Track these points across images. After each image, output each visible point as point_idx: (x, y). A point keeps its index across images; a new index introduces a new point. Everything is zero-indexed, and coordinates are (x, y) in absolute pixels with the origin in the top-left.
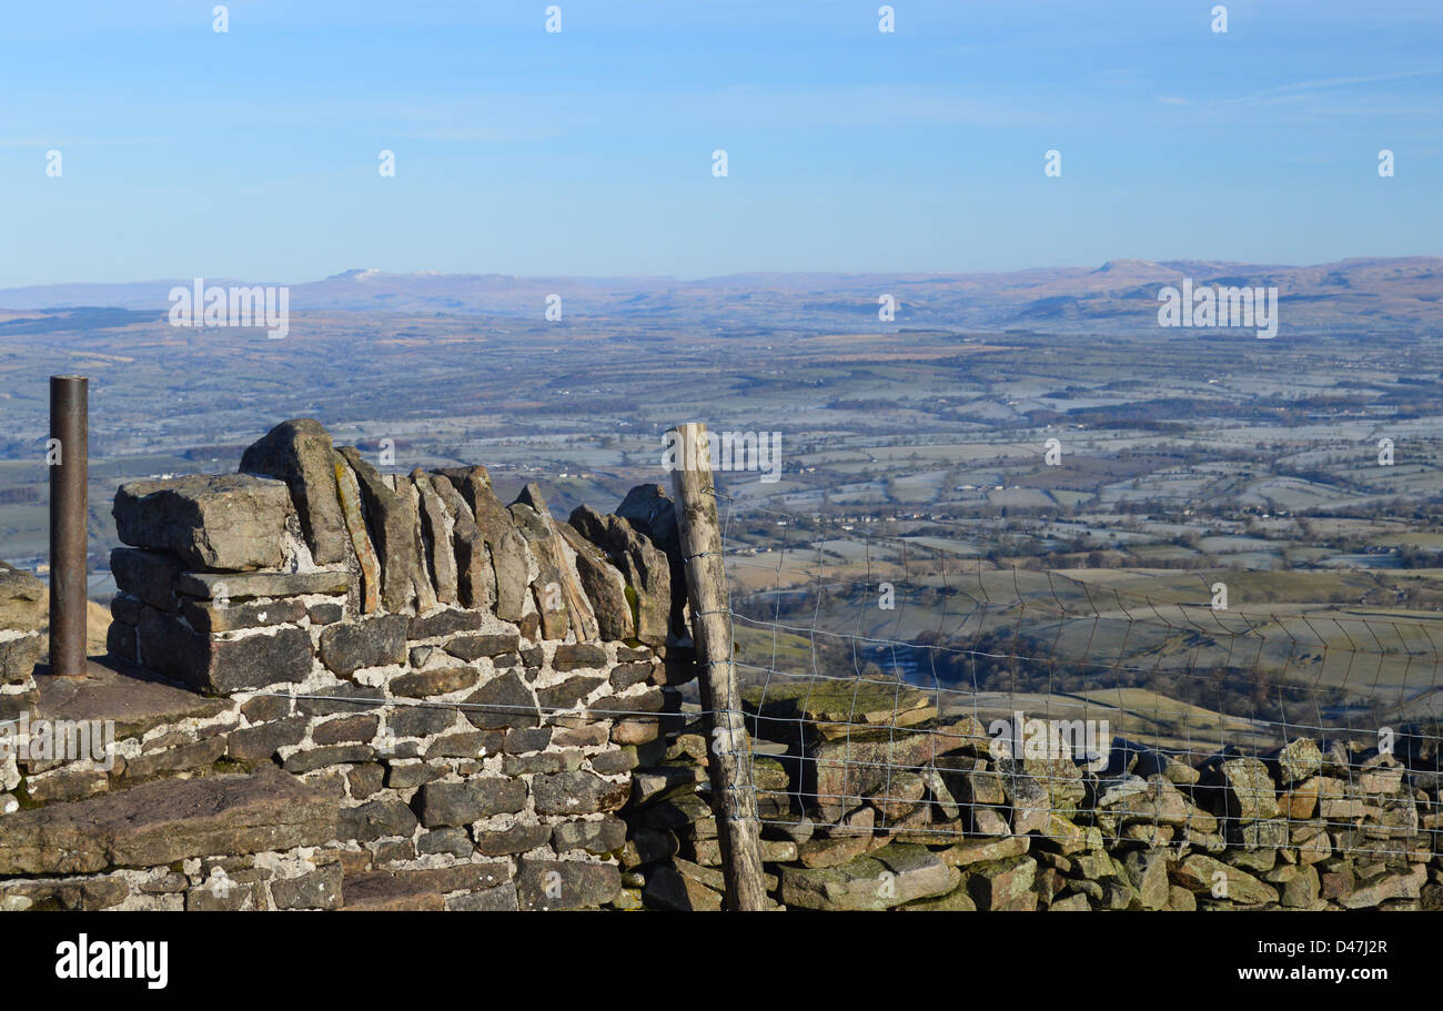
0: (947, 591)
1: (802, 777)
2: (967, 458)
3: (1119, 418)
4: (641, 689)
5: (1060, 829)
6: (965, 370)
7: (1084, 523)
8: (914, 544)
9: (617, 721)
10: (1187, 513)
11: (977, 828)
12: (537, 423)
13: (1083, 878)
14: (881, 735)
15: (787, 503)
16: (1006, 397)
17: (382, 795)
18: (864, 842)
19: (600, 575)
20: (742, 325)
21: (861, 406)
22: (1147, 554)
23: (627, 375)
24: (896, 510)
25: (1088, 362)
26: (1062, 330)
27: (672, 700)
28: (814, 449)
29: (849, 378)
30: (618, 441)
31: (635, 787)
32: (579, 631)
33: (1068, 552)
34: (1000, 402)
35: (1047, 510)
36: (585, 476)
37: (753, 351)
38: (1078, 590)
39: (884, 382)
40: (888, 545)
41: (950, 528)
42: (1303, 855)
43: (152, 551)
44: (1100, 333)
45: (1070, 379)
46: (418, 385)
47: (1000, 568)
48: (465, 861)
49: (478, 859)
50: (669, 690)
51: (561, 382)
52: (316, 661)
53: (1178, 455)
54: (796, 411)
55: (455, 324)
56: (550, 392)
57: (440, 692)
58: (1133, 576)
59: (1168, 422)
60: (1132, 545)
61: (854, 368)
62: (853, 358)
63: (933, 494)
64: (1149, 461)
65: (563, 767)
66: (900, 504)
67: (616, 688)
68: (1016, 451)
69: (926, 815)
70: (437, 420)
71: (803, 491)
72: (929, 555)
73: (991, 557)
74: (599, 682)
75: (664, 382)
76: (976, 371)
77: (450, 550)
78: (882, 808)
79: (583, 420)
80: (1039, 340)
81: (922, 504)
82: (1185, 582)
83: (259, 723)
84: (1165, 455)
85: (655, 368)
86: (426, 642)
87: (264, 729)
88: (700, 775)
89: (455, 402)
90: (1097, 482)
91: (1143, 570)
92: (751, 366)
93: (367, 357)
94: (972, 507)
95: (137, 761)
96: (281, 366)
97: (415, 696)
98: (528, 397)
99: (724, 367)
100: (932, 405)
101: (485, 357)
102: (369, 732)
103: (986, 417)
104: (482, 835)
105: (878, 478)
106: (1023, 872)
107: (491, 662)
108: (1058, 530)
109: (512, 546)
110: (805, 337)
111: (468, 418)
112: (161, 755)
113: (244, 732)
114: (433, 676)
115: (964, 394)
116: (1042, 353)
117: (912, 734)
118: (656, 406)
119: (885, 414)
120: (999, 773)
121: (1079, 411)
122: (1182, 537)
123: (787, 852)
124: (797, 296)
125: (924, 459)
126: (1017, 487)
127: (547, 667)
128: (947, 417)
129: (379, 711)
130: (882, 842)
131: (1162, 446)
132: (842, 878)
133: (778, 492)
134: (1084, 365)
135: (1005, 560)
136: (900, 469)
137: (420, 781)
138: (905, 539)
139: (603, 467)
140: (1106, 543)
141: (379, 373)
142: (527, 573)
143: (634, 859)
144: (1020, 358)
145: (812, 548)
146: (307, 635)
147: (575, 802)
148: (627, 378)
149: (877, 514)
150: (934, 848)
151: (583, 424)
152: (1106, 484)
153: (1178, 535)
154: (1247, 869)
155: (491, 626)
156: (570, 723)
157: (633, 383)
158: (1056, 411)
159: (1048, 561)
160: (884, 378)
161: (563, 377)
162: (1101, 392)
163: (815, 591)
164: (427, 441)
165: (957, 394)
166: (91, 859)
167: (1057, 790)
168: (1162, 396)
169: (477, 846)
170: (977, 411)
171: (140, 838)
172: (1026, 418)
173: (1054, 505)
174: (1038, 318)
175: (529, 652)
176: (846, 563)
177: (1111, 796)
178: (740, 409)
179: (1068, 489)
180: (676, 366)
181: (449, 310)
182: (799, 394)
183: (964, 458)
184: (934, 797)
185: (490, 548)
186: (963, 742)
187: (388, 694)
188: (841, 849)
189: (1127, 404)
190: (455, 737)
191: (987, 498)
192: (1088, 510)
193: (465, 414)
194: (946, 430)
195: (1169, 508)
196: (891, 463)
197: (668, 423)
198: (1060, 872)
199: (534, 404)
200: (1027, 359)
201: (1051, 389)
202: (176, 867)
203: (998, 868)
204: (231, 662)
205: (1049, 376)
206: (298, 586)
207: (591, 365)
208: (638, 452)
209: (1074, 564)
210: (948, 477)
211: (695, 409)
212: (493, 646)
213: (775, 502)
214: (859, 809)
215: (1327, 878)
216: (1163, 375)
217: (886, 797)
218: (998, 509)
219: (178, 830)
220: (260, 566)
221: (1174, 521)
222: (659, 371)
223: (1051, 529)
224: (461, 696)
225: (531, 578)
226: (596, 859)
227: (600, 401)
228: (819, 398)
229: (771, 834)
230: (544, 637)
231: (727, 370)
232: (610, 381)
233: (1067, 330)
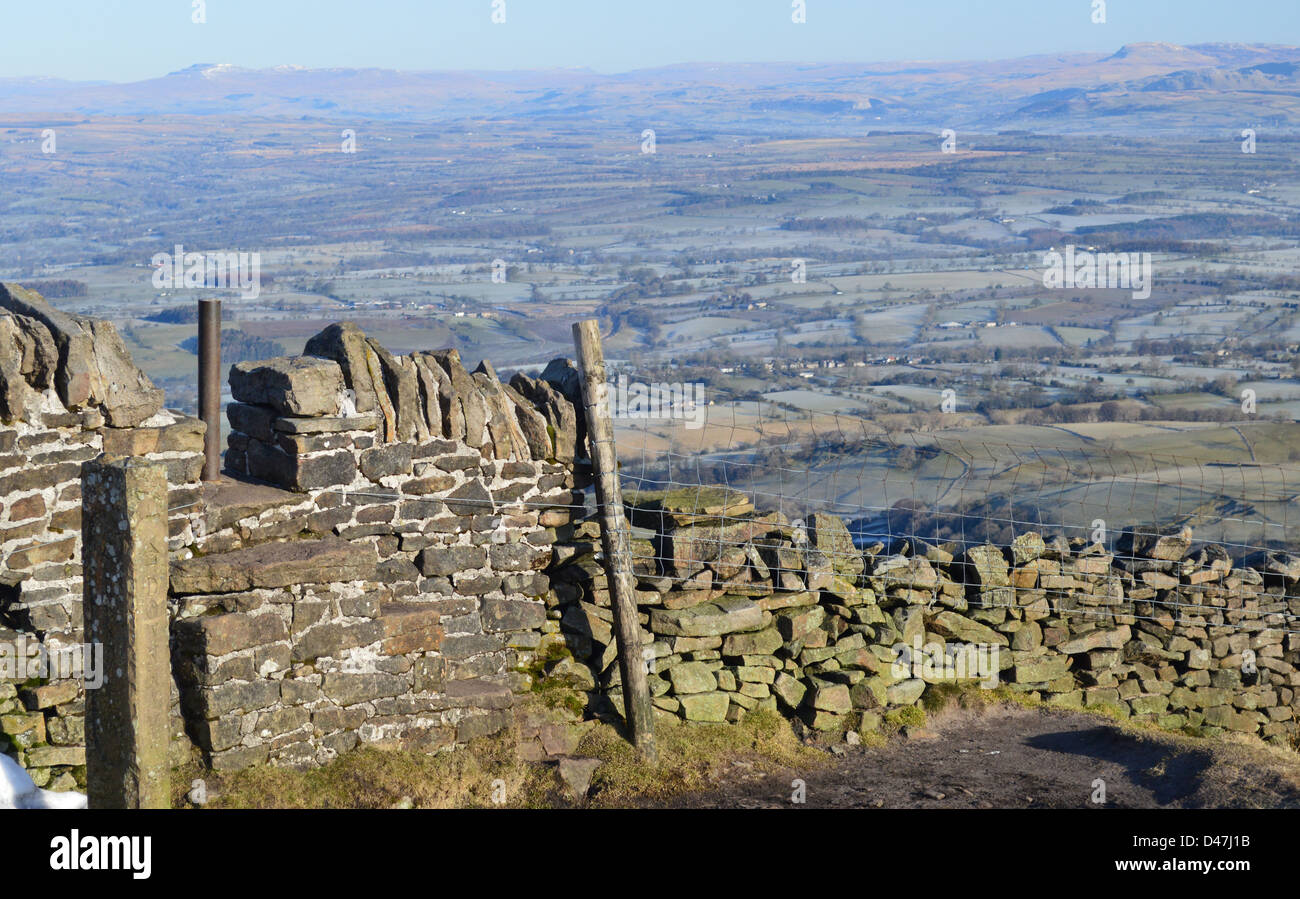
0: (927, 452)
1: (664, 547)
2: (952, 289)
3: (1137, 237)
4: (558, 491)
5: (841, 587)
6: (949, 180)
7: (1096, 366)
8: (888, 394)
9: (543, 511)
10: (1221, 353)
11: (782, 584)
12: (427, 250)
13: (860, 623)
14: (716, 522)
15: (733, 345)
16: (999, 213)
17: (397, 556)
18: (706, 593)
19: (531, 418)
20: (678, 127)
21: (822, 226)
22: (1171, 404)
23: (537, 190)
24: (865, 353)
25: (1100, 171)
26: (1068, 131)
27: (578, 499)
28: (765, 279)
29: (808, 192)
30: (526, 270)
31: (554, 555)
32: (518, 454)
33: (1076, 402)
34: (992, 220)
35: (1050, 352)
36: (486, 315)
37: (688, 160)
38: (1086, 448)
39: (850, 196)
40: (855, 395)
41: (932, 374)
42: (1027, 614)
43: (255, 405)
44: (1115, 134)
45: (1078, 190)
46: (281, 206)
47: (992, 422)
48: (449, 597)
49: (456, 596)
50: (575, 492)
51: (456, 199)
52: (358, 471)
53: (1210, 283)
54: (743, 232)
55: (325, 130)
56: (443, 211)
57: (432, 492)
58: (1158, 430)
59: (1199, 242)
60: (1154, 393)
61: (813, 180)
62: (812, 167)
63: (911, 333)
64: (1175, 290)
65: (508, 540)
66: (870, 345)
67: (542, 490)
68: (1010, 280)
69: (747, 575)
70: (304, 248)
71: (752, 330)
72: (906, 407)
73: (981, 409)
74: (531, 486)
75: (581, 199)
76: (963, 182)
77: (437, 402)
78: (717, 571)
79: (483, 247)
80: (1041, 143)
81: (897, 345)
82: (1219, 438)
83: (325, 509)
84: (1194, 282)
85: (570, 181)
86: (423, 460)
87: (328, 512)
88: (597, 547)
89: (325, 225)
90: (1110, 317)
91: (1167, 423)
92: (688, 178)
93: (218, 171)
94: (958, 349)
95: (257, 531)
96: (114, 184)
97: (417, 494)
98: (415, 219)
99: (654, 179)
100: (909, 224)
101: (361, 170)
102: (388, 517)
103: (975, 238)
104: (458, 581)
105: (844, 314)
106: (814, 615)
107: (463, 473)
108: (1063, 375)
109: (475, 399)
110: (753, 142)
111: (344, 244)
112: (270, 527)
113: (317, 515)
114: (428, 482)
115: (947, 210)
116: (1044, 160)
117: (738, 522)
118: (572, 227)
119: (851, 236)
120: (799, 549)
121: (1089, 230)
122: (1215, 382)
123: (653, 598)
124: (743, 91)
125: (899, 290)
126: (1013, 324)
127: (498, 476)
128: (927, 239)
129: (395, 503)
130: (718, 594)
131: (1191, 271)
132: (691, 615)
133: (721, 332)
134: (1095, 173)
135: (997, 414)
136: (871, 303)
137: (420, 547)
138: (876, 388)
139: (507, 304)
140: (1123, 392)
141: (233, 191)
142: (484, 417)
143: (555, 601)
144: (1017, 165)
145: (764, 401)
146: (353, 456)
147: (516, 563)
148: (538, 194)
149: (843, 358)
150: (753, 598)
151: (483, 252)
152: (1122, 318)
153: (1210, 380)
154: (985, 622)
155: (463, 451)
156: (512, 512)
157: (544, 201)
158: (1061, 230)
159: (1051, 413)
160: (850, 191)
161: (458, 195)
162: (1115, 207)
163: (767, 452)
164: (294, 274)
165: (940, 210)
166: (240, 583)
167: (840, 562)
168: (1190, 211)
169: (456, 589)
170: (963, 232)
171: (268, 571)
172: (1025, 239)
173: (1059, 345)
174: (1040, 115)
175: (487, 467)
176: (805, 418)
177: (882, 568)
178: (674, 231)
179: (1075, 325)
180: (595, 179)
181: (319, 113)
182: (746, 212)
183: (948, 288)
184: (752, 563)
185: (461, 401)
186: (772, 528)
187: (401, 493)
188: (690, 597)
189: (1147, 220)
190: (441, 521)
191: (977, 337)
192: (1101, 349)
193: (338, 241)
194: (929, 255)
195: (1199, 348)
196: (859, 295)
197: (587, 249)
198: (843, 618)
199: (422, 228)
200: (1024, 166)
201: (1054, 202)
202: (287, 589)
203: (797, 612)
204: (309, 472)
205: (1053, 188)
206: (347, 425)
207: (493, 179)
208: (551, 284)
209: (1083, 416)
210: (929, 312)
211: (620, 231)
212: (464, 463)
213: (718, 344)
214: (702, 571)
215: (1047, 631)
216: (1192, 184)
217: (720, 563)
218: (990, 351)
219: (287, 567)
220: (324, 414)
221: (1204, 364)
222: (574, 185)
223: (1054, 374)
224: (445, 494)
225: (487, 421)
226: (530, 600)
227: (504, 222)
228: (773, 216)
229: (644, 586)
230: (496, 458)
231: (657, 184)
232: (516, 199)
233: (1074, 131)
